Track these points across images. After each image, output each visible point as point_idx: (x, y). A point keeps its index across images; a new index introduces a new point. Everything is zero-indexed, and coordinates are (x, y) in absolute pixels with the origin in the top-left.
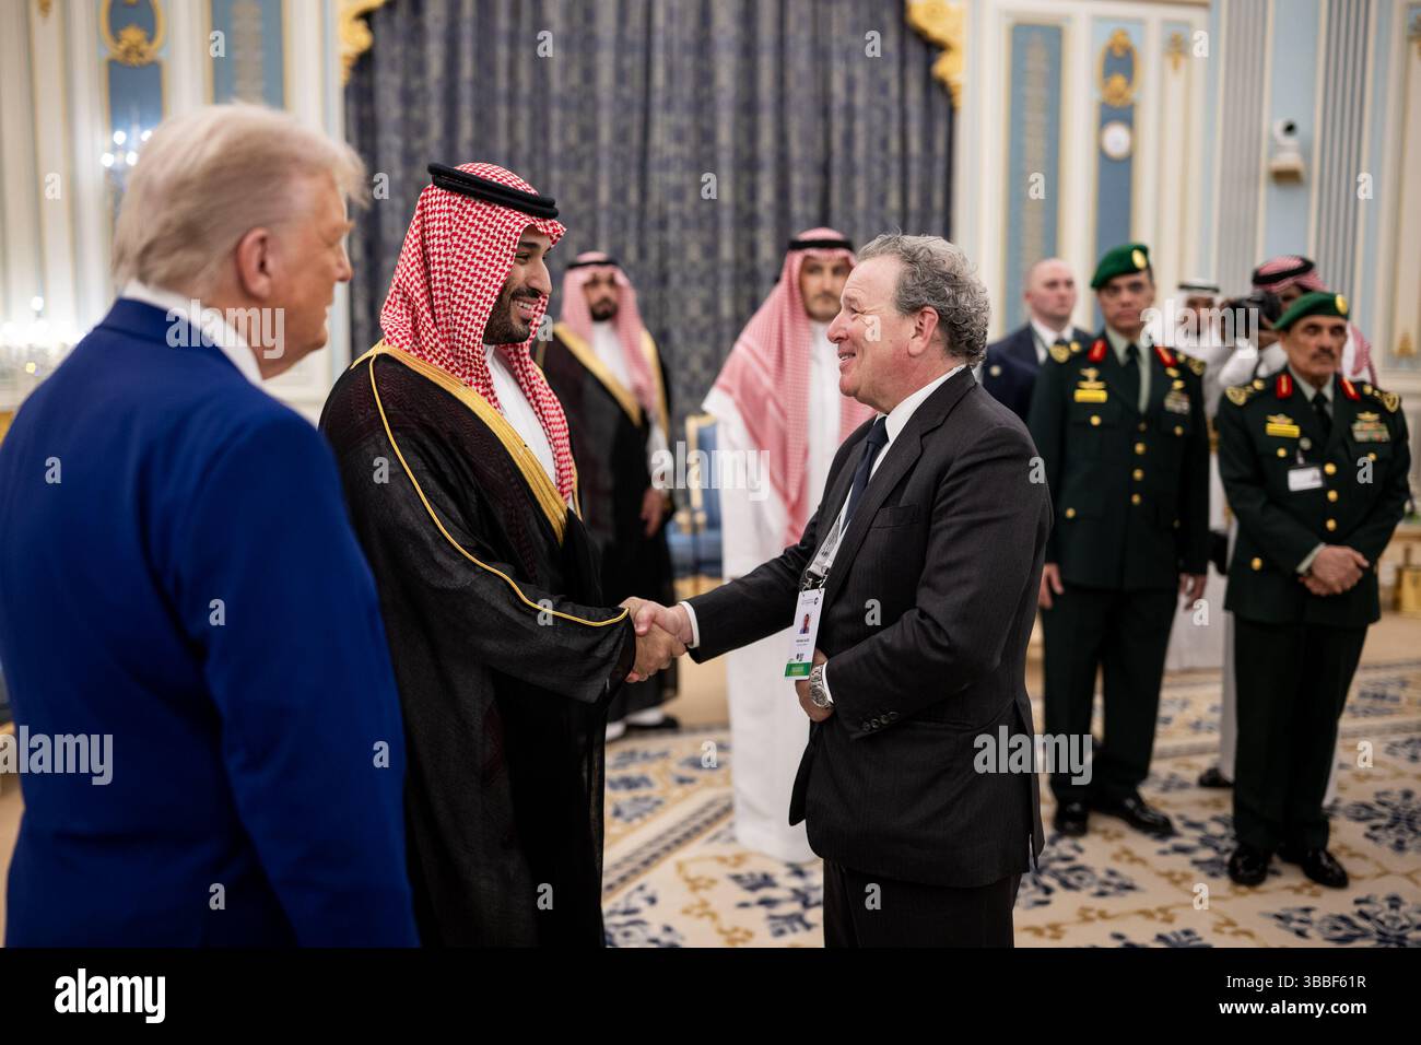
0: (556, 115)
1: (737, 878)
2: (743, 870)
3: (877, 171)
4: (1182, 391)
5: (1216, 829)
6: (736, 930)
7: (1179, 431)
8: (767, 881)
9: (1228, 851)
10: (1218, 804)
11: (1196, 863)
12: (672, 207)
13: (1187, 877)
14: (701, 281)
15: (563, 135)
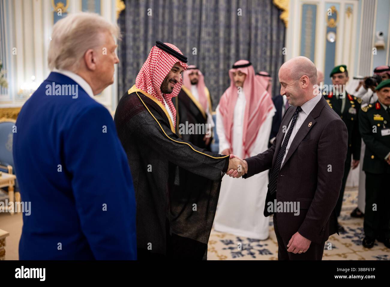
0: (175, 28)
1: (223, 241)
2: (224, 239)
3: (264, 45)
4: (354, 108)
5: (359, 231)
6: (222, 256)
7: (352, 119)
8: (231, 242)
9: (362, 238)
10: (359, 224)
11: (353, 241)
12: (207, 54)
13: (350, 245)
14: (214, 74)
15: (177, 33)
